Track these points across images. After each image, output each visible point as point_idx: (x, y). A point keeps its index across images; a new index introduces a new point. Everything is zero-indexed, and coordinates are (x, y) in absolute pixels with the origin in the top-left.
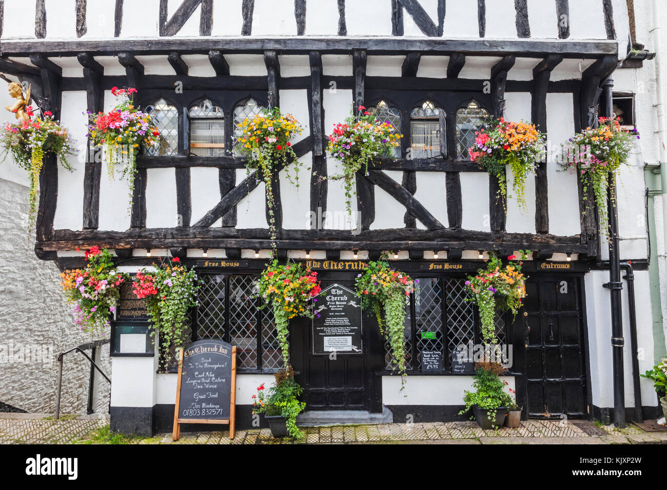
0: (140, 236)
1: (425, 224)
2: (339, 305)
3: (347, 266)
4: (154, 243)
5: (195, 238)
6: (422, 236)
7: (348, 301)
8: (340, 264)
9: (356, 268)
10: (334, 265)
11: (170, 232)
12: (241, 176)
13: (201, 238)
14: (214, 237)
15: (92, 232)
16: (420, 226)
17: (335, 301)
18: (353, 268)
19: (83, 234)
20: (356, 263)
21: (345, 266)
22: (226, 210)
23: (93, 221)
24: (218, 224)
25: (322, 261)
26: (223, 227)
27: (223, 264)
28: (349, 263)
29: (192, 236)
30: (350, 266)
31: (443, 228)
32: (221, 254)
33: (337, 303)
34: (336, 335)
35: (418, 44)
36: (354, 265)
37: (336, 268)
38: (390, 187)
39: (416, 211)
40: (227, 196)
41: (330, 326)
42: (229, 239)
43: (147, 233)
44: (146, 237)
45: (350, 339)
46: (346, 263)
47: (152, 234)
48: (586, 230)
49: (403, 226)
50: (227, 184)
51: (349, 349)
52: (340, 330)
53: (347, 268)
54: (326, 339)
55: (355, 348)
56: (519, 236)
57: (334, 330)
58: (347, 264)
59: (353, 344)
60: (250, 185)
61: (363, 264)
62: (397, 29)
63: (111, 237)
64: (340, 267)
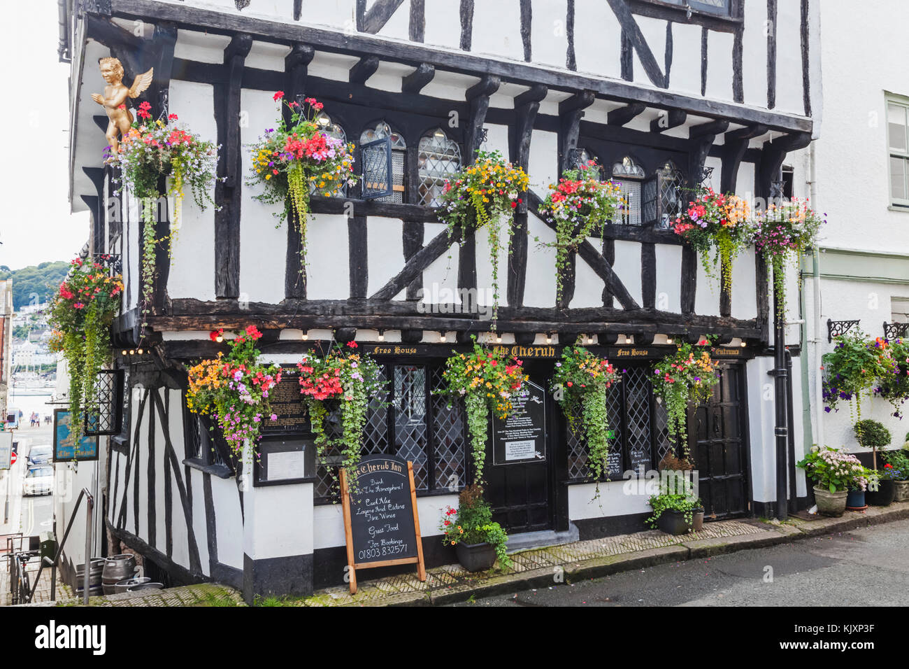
0: (299, 312)
1: (622, 302)
2: (521, 401)
3: (537, 352)
4: (319, 321)
5: (372, 314)
6: (618, 318)
7: (530, 397)
8: (529, 350)
9: (546, 355)
10: (523, 351)
11: (340, 305)
12: (432, 232)
13: (380, 315)
14: (397, 314)
15: (230, 303)
16: (617, 305)
17: (516, 397)
18: (543, 355)
19: (218, 306)
20: (546, 349)
21: (534, 352)
22: (411, 279)
23: (233, 287)
24: (402, 296)
25: (510, 346)
26: (407, 300)
27: (397, 350)
28: (539, 349)
29: (368, 312)
30: (540, 352)
31: (638, 308)
32: (394, 337)
33: (519, 399)
34: (518, 440)
35: (648, 94)
36: (544, 351)
37: (525, 355)
38: (591, 257)
39: (614, 288)
40: (413, 258)
41: (512, 429)
42: (414, 317)
43: (309, 307)
44: (307, 312)
45: (532, 443)
46: (536, 349)
47: (316, 308)
48: (761, 313)
49: (600, 304)
50: (412, 243)
51: (532, 456)
52: (524, 433)
53: (537, 355)
54: (508, 444)
55: (538, 454)
56: (706, 319)
57: (516, 433)
58: (537, 350)
59: (537, 449)
60: (441, 245)
61: (553, 350)
62: (627, 72)
63: (259, 312)
64: (530, 354)
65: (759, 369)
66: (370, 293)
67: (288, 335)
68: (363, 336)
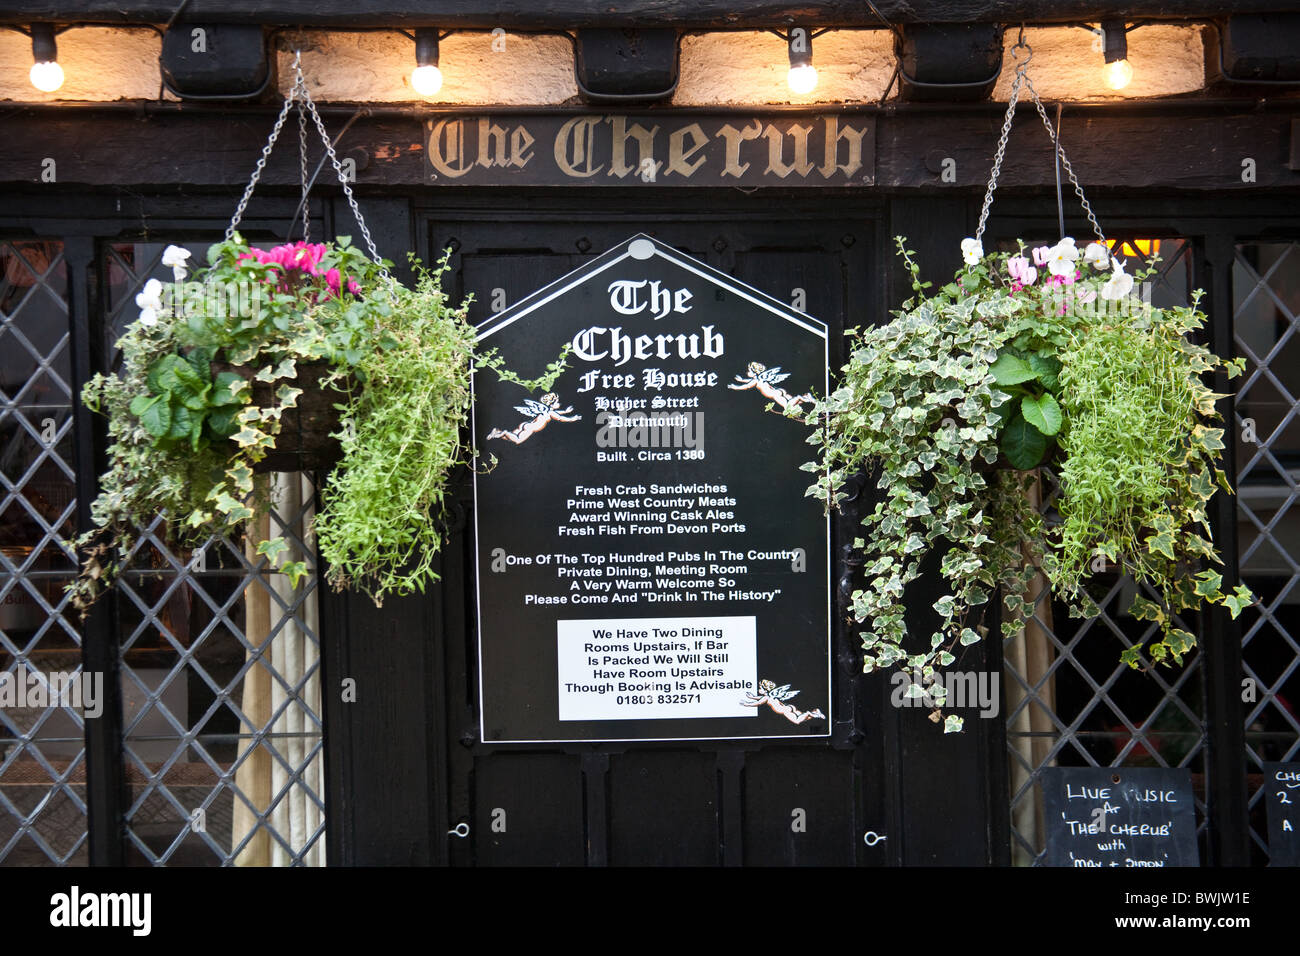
2: (666, 392)
3: (733, 152)
7: (731, 365)
9: (802, 166)
10: (632, 149)
17: (635, 367)
18: (777, 166)
20: (800, 133)
21: (716, 151)
25: (546, 119)
28: (751, 133)
30: (754, 152)
33: (653, 378)
34: (643, 610)
36: (790, 142)
37: (648, 169)
41: (602, 544)
45: (741, 634)
46: (727, 130)
51: (736, 705)
52: (670, 574)
53: (734, 168)
54: (572, 634)
55: (780, 699)
57: (628, 573)
58: (734, 138)
59: (770, 666)
61: (854, 136)
64: (681, 165)
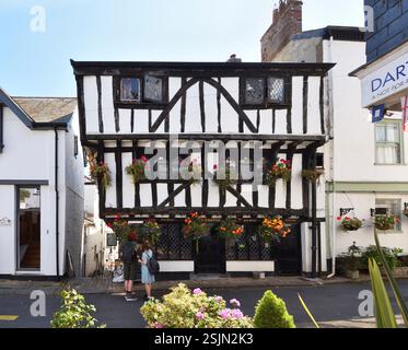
0: (138, 210)
1: (244, 204)
3: (214, 220)
8: (211, 219)
10: (209, 220)
11: (149, 208)
12: (176, 186)
13: (162, 210)
14: (167, 210)
16: (242, 205)
22: (170, 199)
24: (168, 205)
27: (168, 220)
31: (251, 206)
32: (167, 216)
36: (216, 220)
38: (232, 191)
39: (241, 200)
40: (171, 194)
42: (171, 211)
44: (141, 210)
47: (143, 209)
49: (236, 205)
50: (170, 189)
56: (279, 209)
60: (179, 190)
61: (220, 219)
62: (241, 130)
63: (128, 210)
64: (211, 221)
65: (306, 226)
66: (159, 204)
67: (137, 216)
68: (157, 216)
